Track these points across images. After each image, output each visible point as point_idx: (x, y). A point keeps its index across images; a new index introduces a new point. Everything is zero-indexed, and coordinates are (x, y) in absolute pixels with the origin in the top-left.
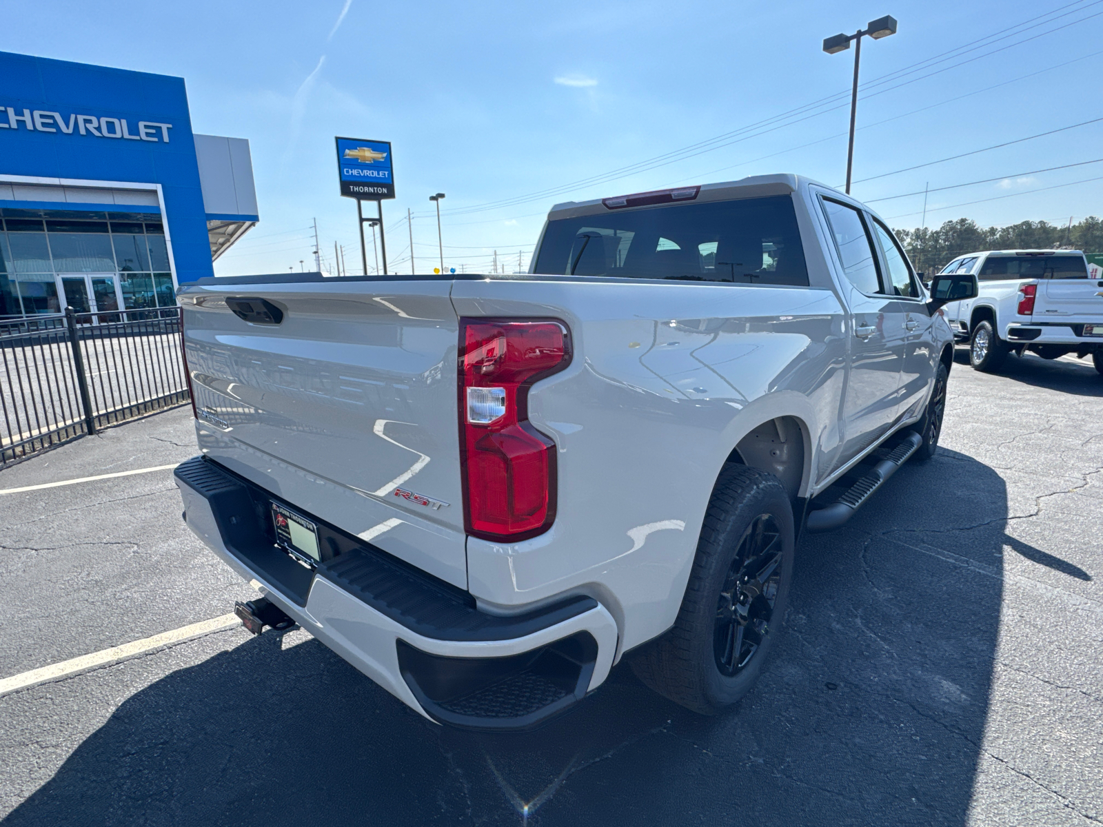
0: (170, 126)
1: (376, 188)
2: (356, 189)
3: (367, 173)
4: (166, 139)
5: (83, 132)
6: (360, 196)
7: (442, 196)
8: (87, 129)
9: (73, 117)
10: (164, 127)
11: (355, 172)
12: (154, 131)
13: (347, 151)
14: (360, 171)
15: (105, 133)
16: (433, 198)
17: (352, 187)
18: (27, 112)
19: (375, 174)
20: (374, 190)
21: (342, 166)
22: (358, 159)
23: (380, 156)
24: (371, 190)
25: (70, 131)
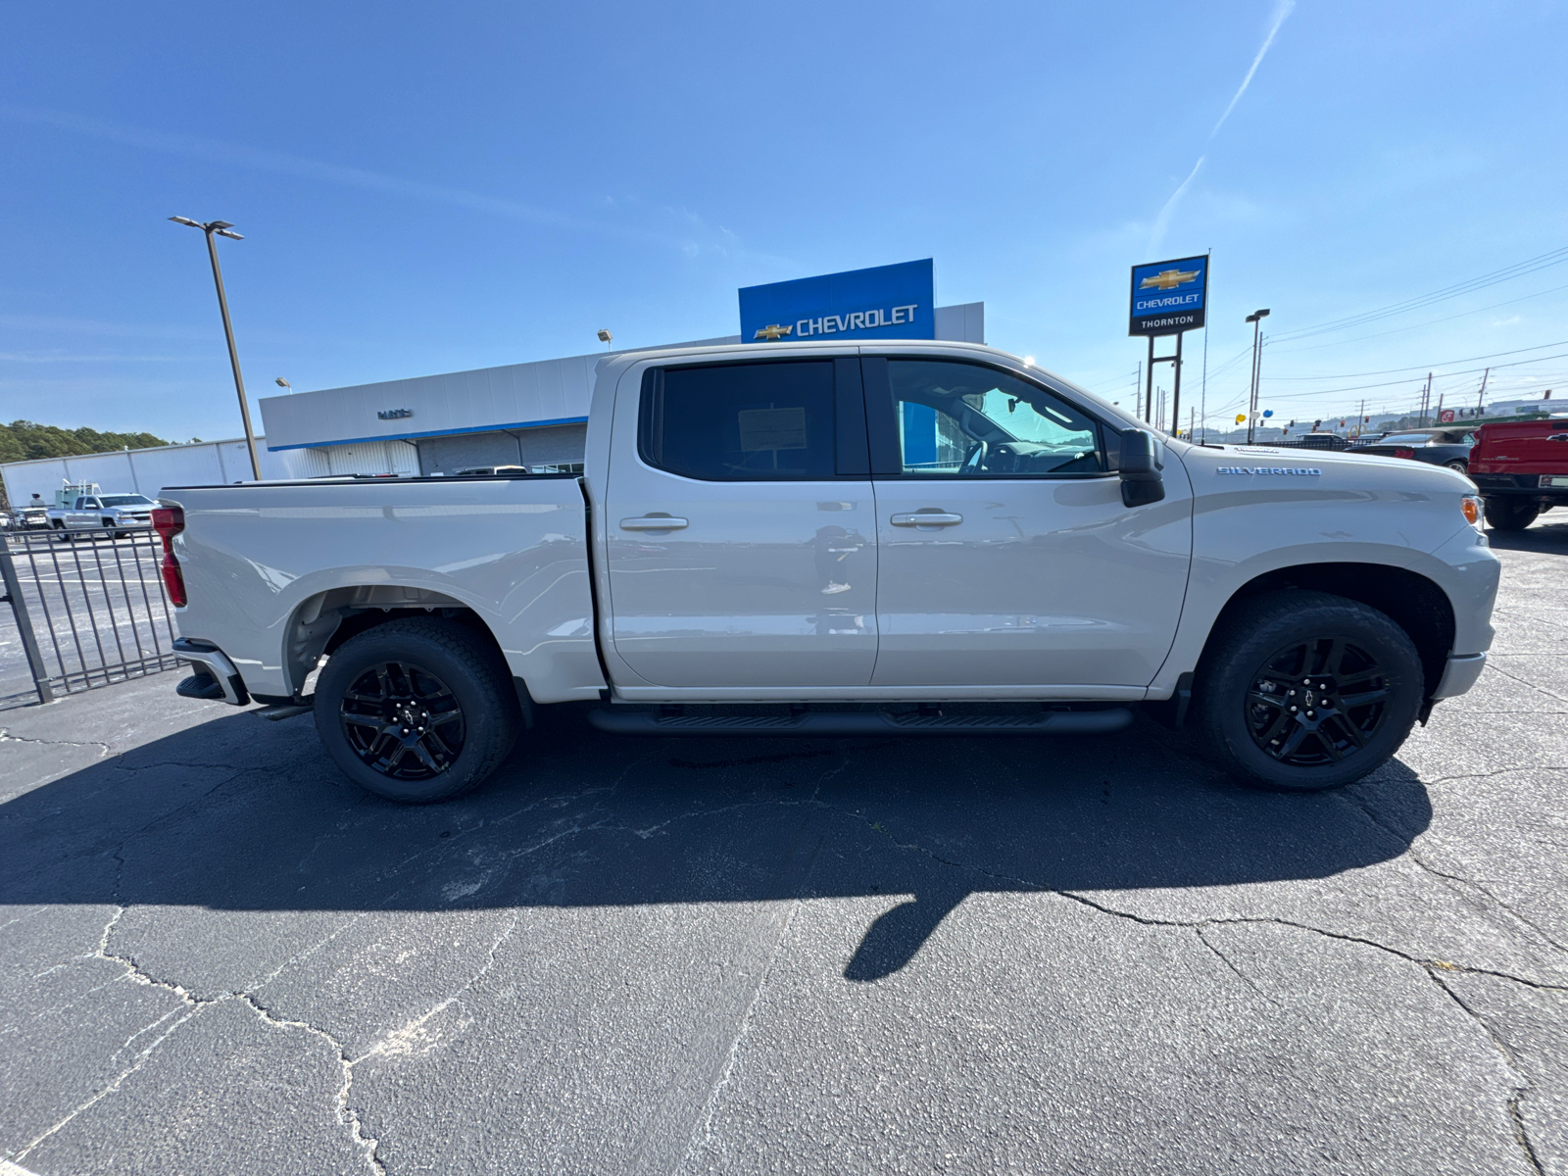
0: (916, 306)
1: (1177, 319)
2: (1150, 324)
3: (1169, 301)
4: (911, 319)
5: (853, 327)
6: (1153, 333)
7: (1266, 312)
8: (856, 324)
9: (848, 316)
10: (911, 308)
11: (1151, 304)
12: (902, 314)
13: (1145, 280)
14: (1159, 301)
15: (868, 325)
16: (1250, 319)
17: (1144, 323)
18: (820, 320)
19: (1180, 300)
20: (1175, 321)
21: (1135, 299)
22: (1158, 286)
23: (1188, 277)
24: (1170, 321)
25: (845, 329)
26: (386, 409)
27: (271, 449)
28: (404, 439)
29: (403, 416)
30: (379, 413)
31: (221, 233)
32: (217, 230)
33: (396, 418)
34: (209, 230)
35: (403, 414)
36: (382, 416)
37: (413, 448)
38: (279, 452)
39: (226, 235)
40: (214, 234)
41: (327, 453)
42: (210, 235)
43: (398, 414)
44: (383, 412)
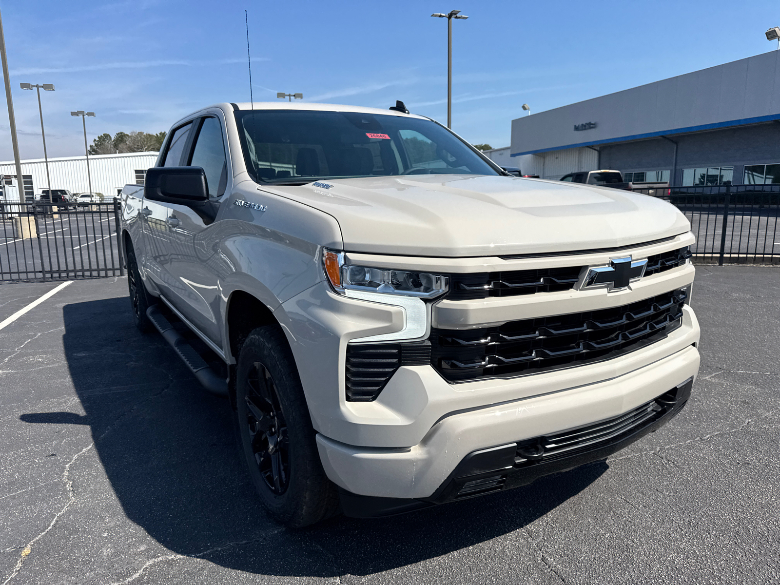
26: (579, 123)
27: (513, 155)
28: (590, 146)
29: (591, 128)
30: (575, 126)
31: (456, 17)
32: (454, 16)
33: (585, 129)
34: (450, 17)
35: (590, 126)
36: (577, 128)
37: (596, 153)
38: (517, 157)
39: (459, 18)
40: (453, 19)
41: (544, 158)
42: (450, 21)
43: (587, 126)
44: (577, 126)
